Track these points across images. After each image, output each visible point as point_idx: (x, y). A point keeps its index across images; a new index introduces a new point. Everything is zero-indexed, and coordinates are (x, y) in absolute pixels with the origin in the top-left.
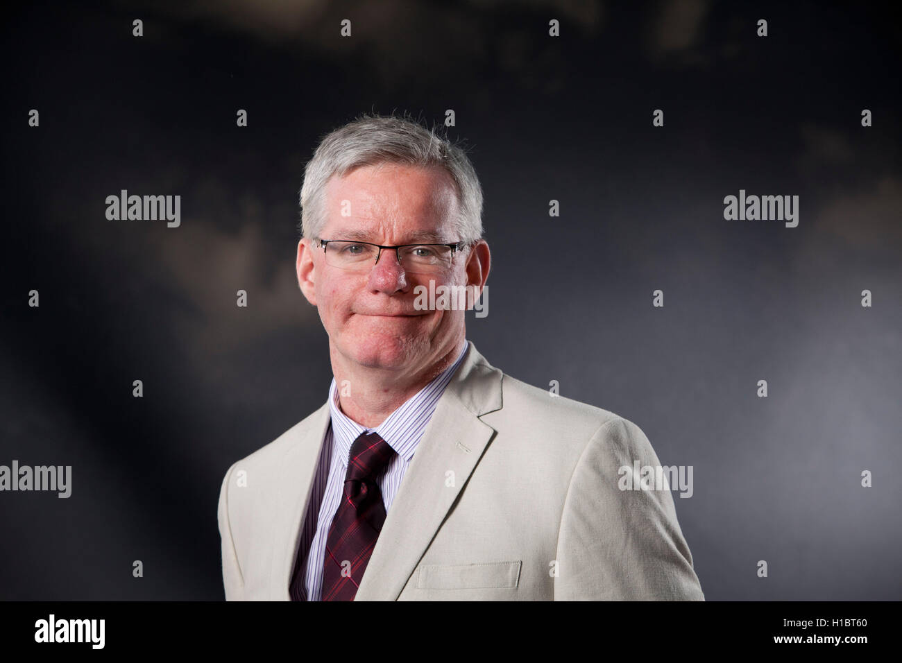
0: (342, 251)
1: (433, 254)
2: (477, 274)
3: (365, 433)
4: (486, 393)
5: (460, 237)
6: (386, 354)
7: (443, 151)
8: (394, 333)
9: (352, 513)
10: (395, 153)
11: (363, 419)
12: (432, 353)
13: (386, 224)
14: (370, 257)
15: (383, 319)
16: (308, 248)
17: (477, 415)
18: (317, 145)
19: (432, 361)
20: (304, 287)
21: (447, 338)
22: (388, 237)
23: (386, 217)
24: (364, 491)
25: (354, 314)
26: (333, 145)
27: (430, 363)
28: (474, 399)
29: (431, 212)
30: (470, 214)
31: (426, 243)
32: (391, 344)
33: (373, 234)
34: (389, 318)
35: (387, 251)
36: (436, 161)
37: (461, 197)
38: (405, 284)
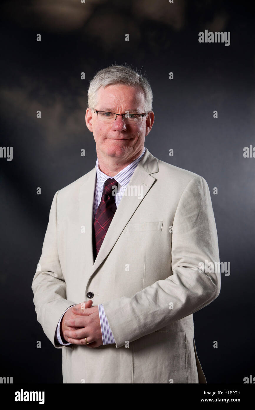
0: (103, 114)
1: (135, 117)
2: (150, 124)
3: (109, 179)
4: (152, 167)
5: (145, 111)
6: (118, 153)
7: (140, 80)
8: (121, 145)
9: (105, 206)
10: (124, 81)
11: (108, 173)
12: (134, 151)
13: (119, 107)
14: (113, 118)
15: (117, 141)
16: (90, 112)
17: (149, 174)
18: (95, 75)
19: (134, 154)
20: (88, 125)
21: (139, 146)
22: (120, 111)
23: (119, 104)
24: (109, 198)
25: (107, 138)
26: (101, 76)
27: (133, 155)
28: (148, 168)
29: (134, 102)
30: (148, 103)
31: (133, 114)
32: (120, 149)
33: (115, 110)
34: (119, 140)
35: (119, 116)
36: (138, 84)
37: (145, 97)
38: (126, 128)
